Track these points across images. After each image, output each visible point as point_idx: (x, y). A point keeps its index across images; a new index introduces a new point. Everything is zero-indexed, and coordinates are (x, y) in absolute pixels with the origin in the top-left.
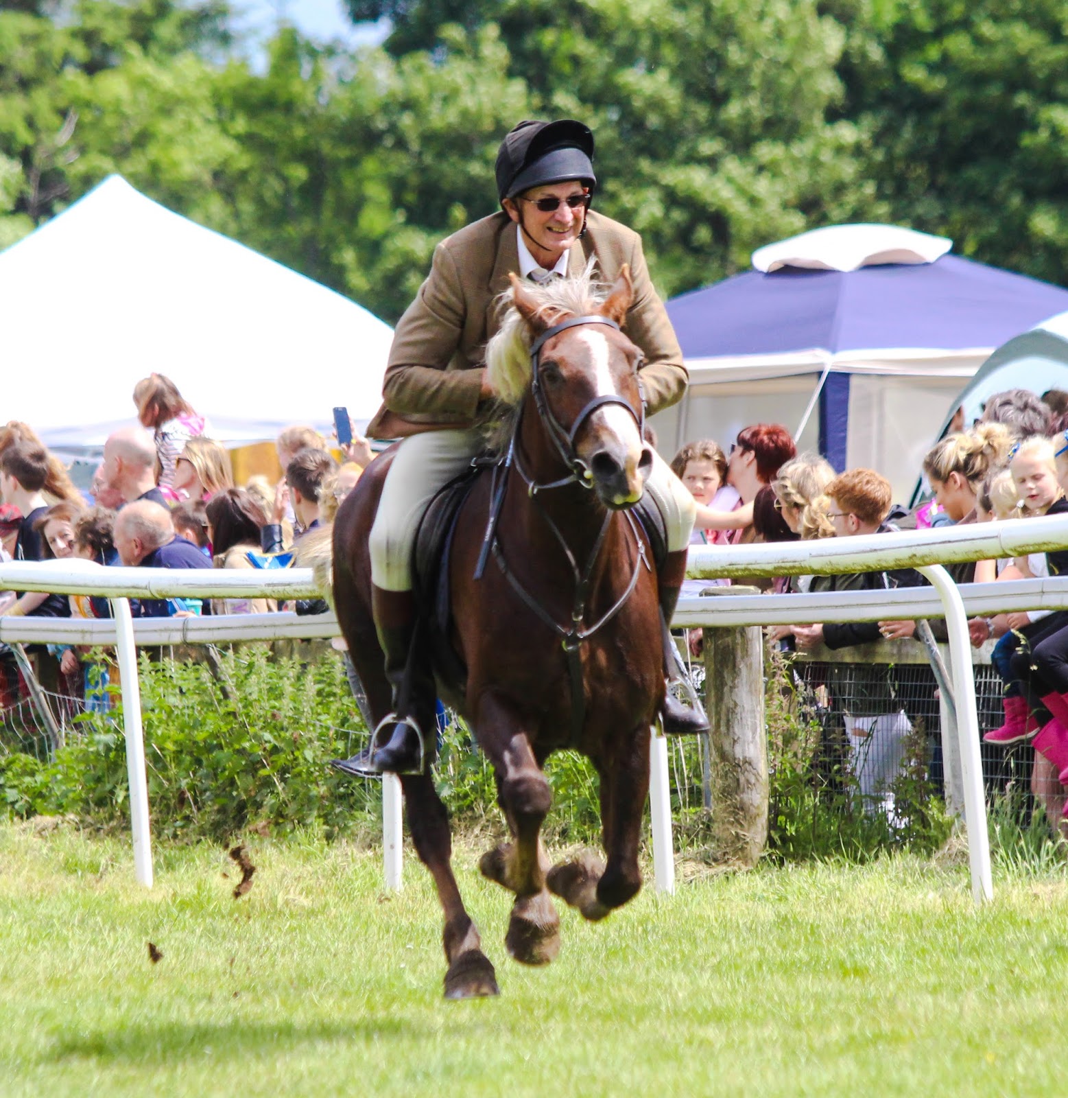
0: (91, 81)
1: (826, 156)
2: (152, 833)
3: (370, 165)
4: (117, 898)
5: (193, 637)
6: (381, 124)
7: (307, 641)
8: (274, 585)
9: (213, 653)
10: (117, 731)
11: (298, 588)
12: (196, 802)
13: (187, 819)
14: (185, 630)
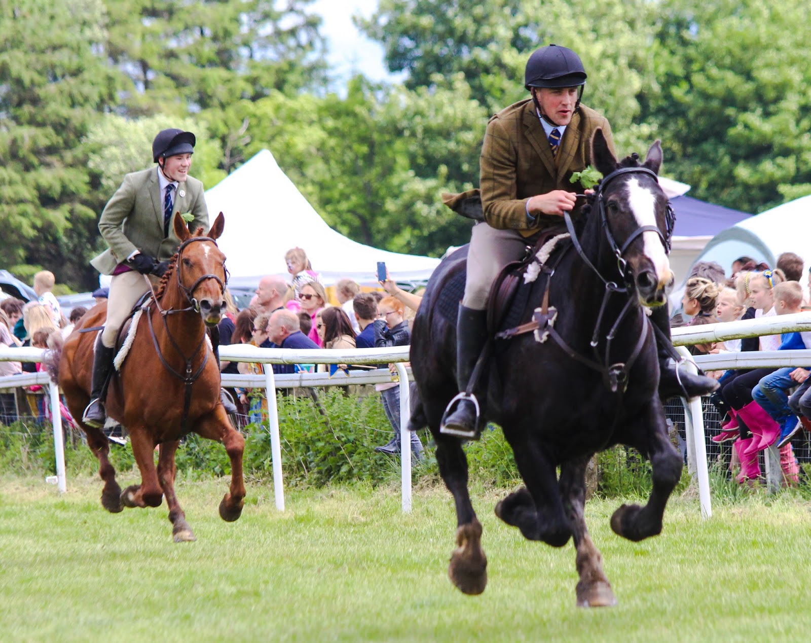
0: (255, 105)
1: (633, 140)
2: (284, 483)
3: (399, 145)
4: (266, 516)
5: (304, 384)
6: (404, 123)
7: (364, 385)
8: (346, 357)
9: (316, 391)
10: (266, 432)
11: (358, 358)
12: (307, 468)
13: (303, 476)
14: (301, 380)
